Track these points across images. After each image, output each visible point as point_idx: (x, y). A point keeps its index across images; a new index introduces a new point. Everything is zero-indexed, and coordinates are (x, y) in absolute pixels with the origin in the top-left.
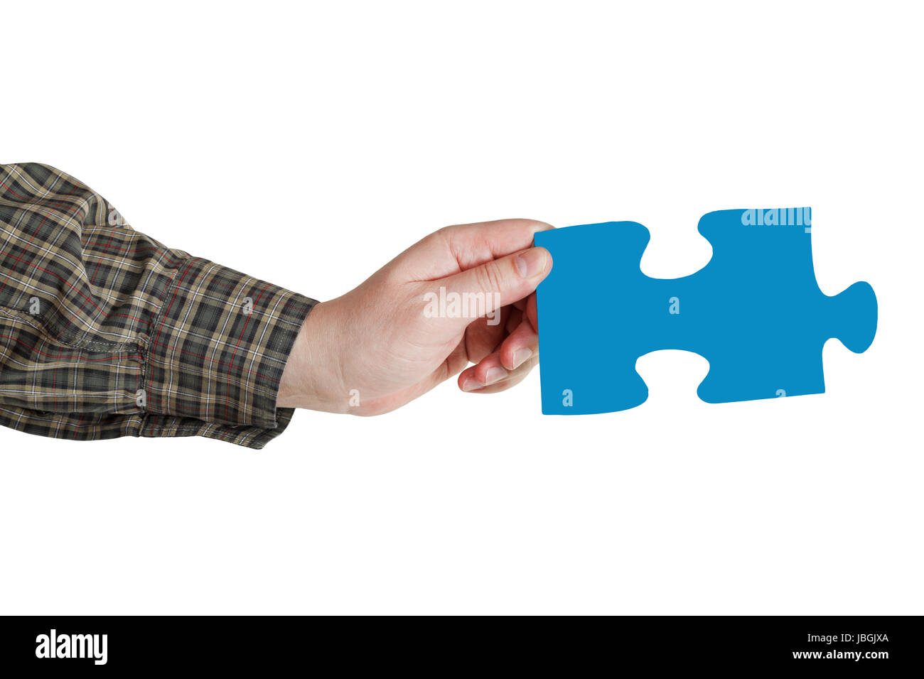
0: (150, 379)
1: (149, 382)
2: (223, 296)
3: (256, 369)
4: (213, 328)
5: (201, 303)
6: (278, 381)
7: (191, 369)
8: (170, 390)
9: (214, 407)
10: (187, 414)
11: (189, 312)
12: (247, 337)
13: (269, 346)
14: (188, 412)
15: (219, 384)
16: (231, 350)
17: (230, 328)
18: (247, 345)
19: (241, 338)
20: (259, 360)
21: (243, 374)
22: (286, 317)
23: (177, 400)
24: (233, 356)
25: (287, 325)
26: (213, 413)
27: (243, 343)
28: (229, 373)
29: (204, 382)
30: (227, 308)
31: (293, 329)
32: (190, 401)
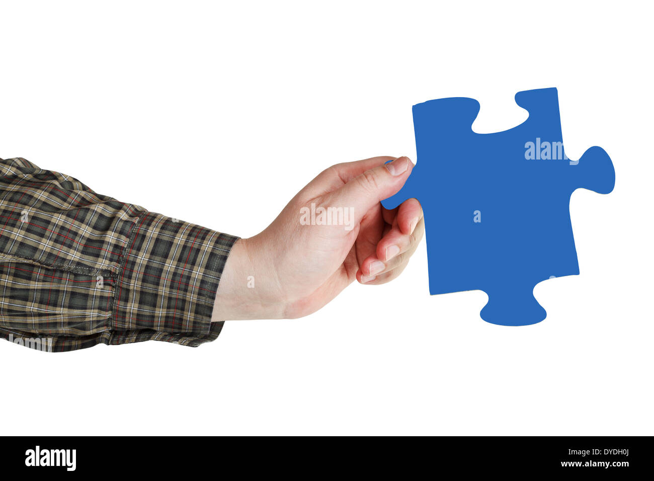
0: (118, 300)
1: (117, 302)
2: (173, 233)
3: (198, 284)
4: (166, 256)
5: (157, 239)
6: (214, 292)
7: (150, 288)
8: (133, 307)
9: (164, 319)
10: (145, 326)
11: (148, 245)
12: (191, 262)
13: (208, 267)
14: (145, 323)
15: (170, 299)
16: (180, 272)
17: (178, 256)
18: (191, 267)
19: (186, 262)
20: (200, 278)
21: (189, 289)
22: (218, 245)
23: (138, 315)
24: (182, 276)
25: (220, 252)
26: (163, 324)
27: (188, 266)
28: (179, 289)
29: (159, 299)
30: (175, 241)
31: (224, 254)
32: (147, 315)
